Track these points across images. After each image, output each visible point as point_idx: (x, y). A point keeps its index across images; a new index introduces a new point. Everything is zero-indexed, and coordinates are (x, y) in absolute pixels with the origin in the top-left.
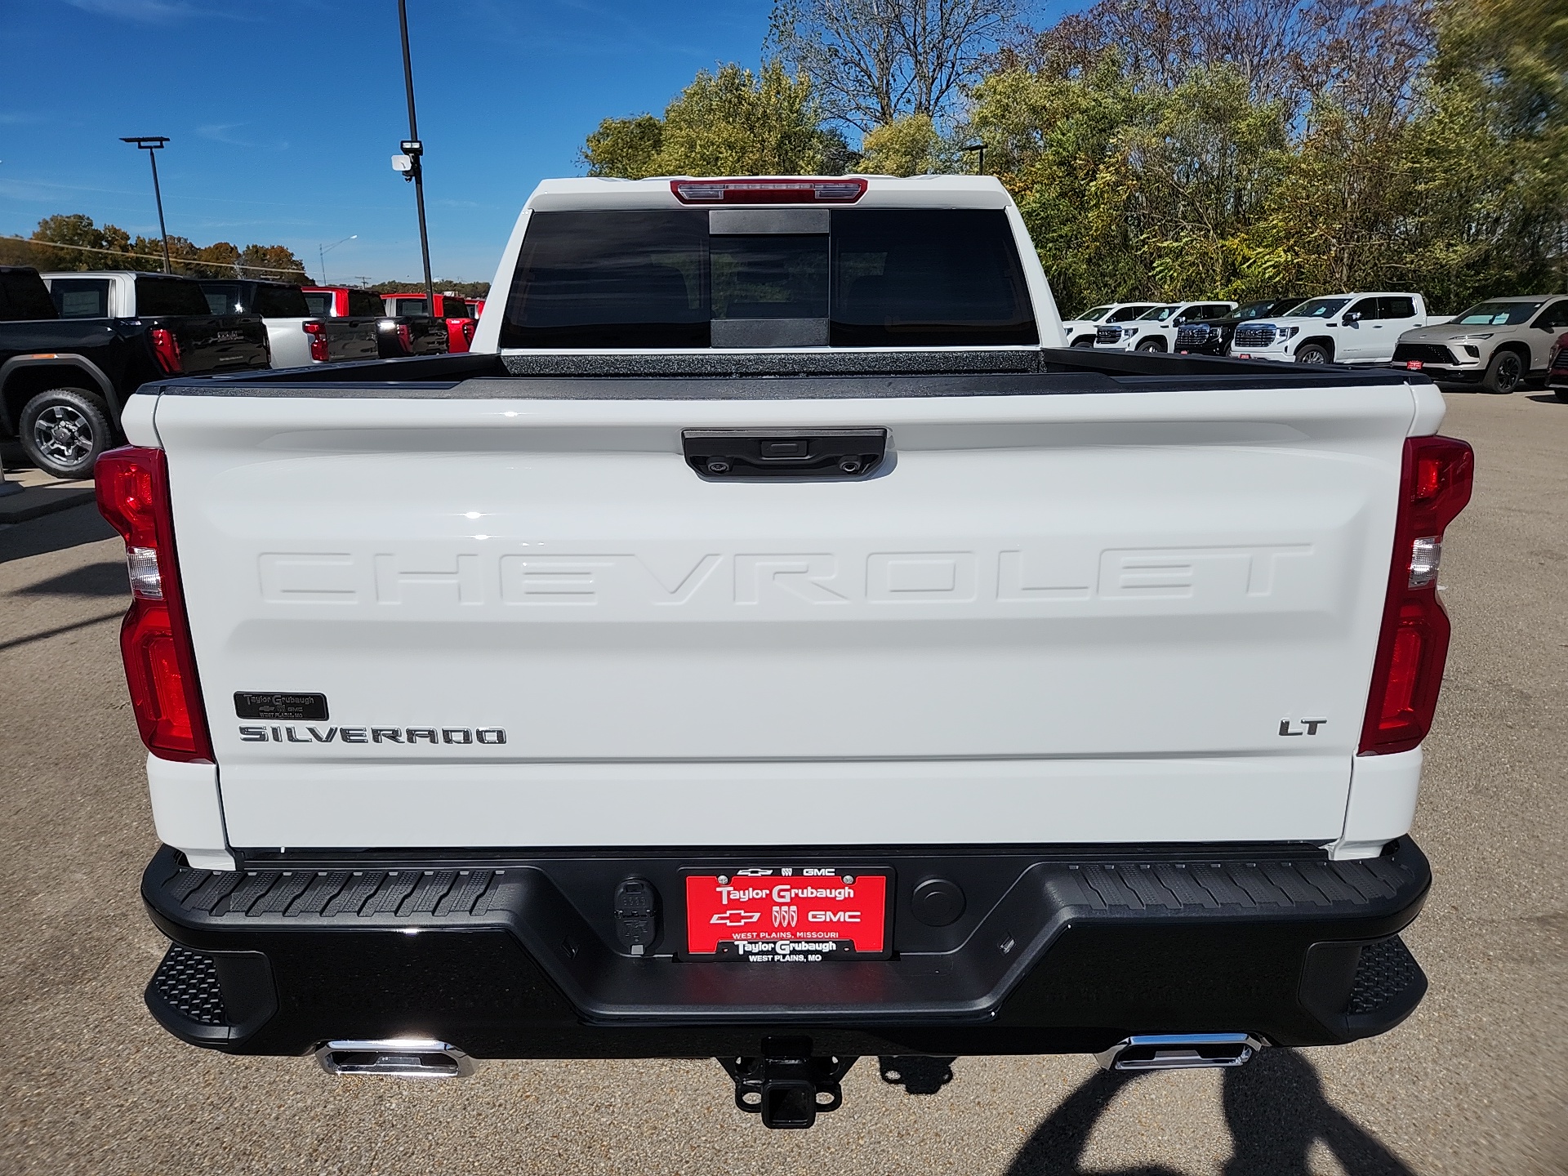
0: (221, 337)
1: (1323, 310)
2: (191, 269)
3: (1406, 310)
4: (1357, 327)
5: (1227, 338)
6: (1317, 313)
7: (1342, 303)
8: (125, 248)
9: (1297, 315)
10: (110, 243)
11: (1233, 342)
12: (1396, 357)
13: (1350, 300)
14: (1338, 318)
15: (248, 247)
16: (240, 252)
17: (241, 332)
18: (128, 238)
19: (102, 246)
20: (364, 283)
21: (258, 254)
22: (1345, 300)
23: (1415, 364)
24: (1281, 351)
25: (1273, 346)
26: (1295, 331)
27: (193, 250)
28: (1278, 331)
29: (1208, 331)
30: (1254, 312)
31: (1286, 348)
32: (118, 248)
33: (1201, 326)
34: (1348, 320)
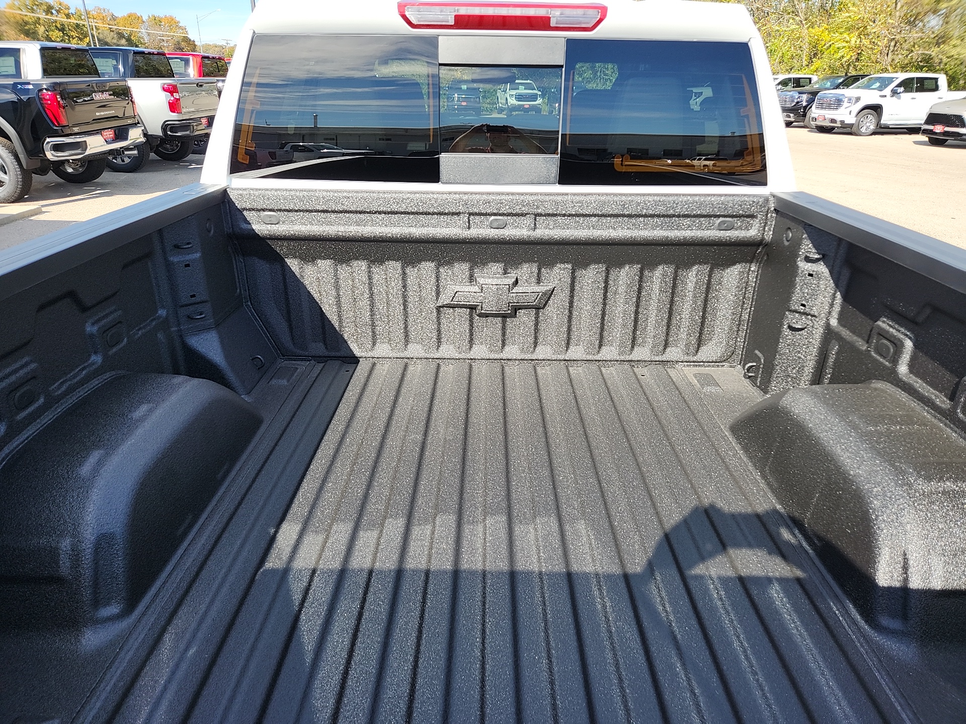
0: (98, 97)
1: (878, 84)
2: (113, 31)
3: (934, 87)
4: (899, 98)
5: (811, 102)
6: (873, 87)
7: (891, 80)
8: (68, 16)
9: (859, 87)
10: (58, 12)
11: (814, 107)
12: (927, 122)
13: (897, 78)
14: (887, 91)
15: (149, 17)
16: (144, 20)
17: (112, 93)
18: (69, 9)
19: (52, 13)
20: (227, 43)
21: (157, 22)
22: (893, 78)
23: (939, 128)
24: (846, 114)
25: (842, 110)
26: (858, 99)
27: (114, 18)
28: (847, 99)
29: (797, 97)
30: (829, 84)
31: (851, 112)
32: (64, 16)
33: (791, 93)
34: (894, 93)
